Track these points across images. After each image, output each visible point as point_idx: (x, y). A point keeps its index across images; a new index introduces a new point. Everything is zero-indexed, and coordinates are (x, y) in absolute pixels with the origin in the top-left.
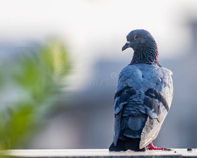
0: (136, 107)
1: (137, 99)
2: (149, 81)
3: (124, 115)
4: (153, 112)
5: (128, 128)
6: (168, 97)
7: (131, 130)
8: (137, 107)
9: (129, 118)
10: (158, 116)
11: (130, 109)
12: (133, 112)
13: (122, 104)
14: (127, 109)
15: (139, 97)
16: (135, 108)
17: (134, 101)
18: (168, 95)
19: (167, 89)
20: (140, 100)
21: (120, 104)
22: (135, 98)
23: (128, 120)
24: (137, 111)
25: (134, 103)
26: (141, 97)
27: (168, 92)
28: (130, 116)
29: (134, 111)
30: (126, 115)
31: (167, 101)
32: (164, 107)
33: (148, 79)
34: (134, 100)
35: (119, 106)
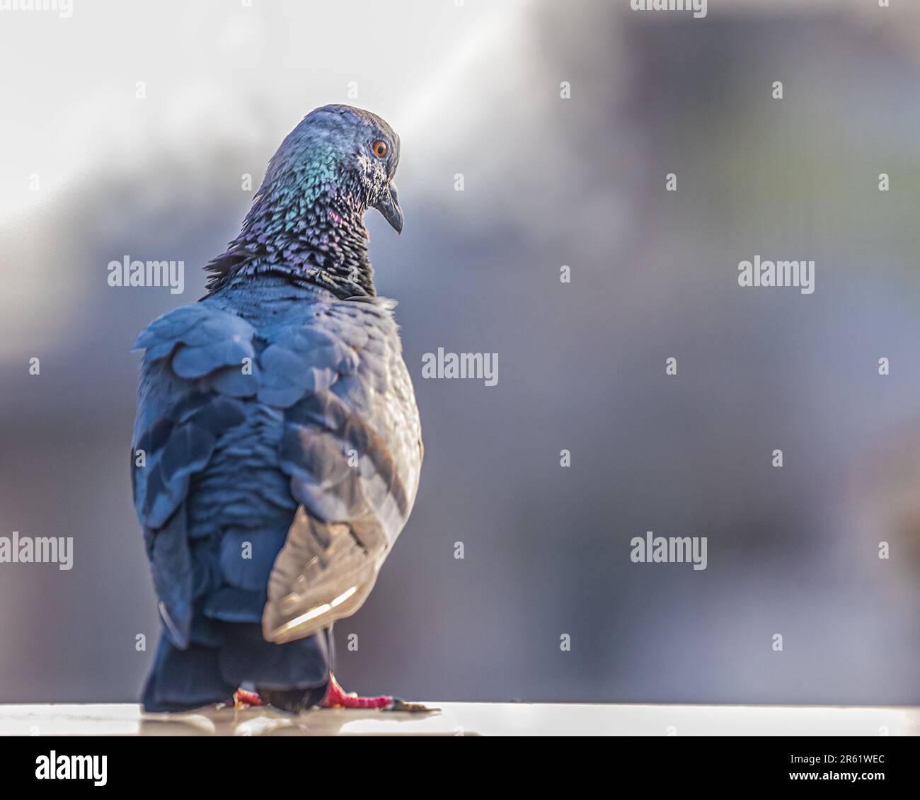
0: (245, 485)
1: (249, 447)
2: (298, 359)
3: (198, 531)
4: (327, 491)
5: (226, 585)
6: (399, 445)
7: (238, 590)
8: (254, 485)
9: (219, 539)
10: (351, 514)
11: (223, 497)
12: (236, 510)
13: (181, 473)
14: (207, 499)
15: (255, 438)
16: (244, 490)
17: (235, 459)
18: (400, 433)
19: (391, 407)
20: (260, 449)
21: (169, 476)
22: (234, 441)
23: (217, 550)
24: (253, 499)
25: (236, 468)
26: (264, 435)
27: (400, 417)
28: (225, 528)
29: (242, 501)
30: (207, 529)
31: (394, 458)
32: (378, 480)
33: (297, 350)
34: (235, 450)
35: (168, 485)
